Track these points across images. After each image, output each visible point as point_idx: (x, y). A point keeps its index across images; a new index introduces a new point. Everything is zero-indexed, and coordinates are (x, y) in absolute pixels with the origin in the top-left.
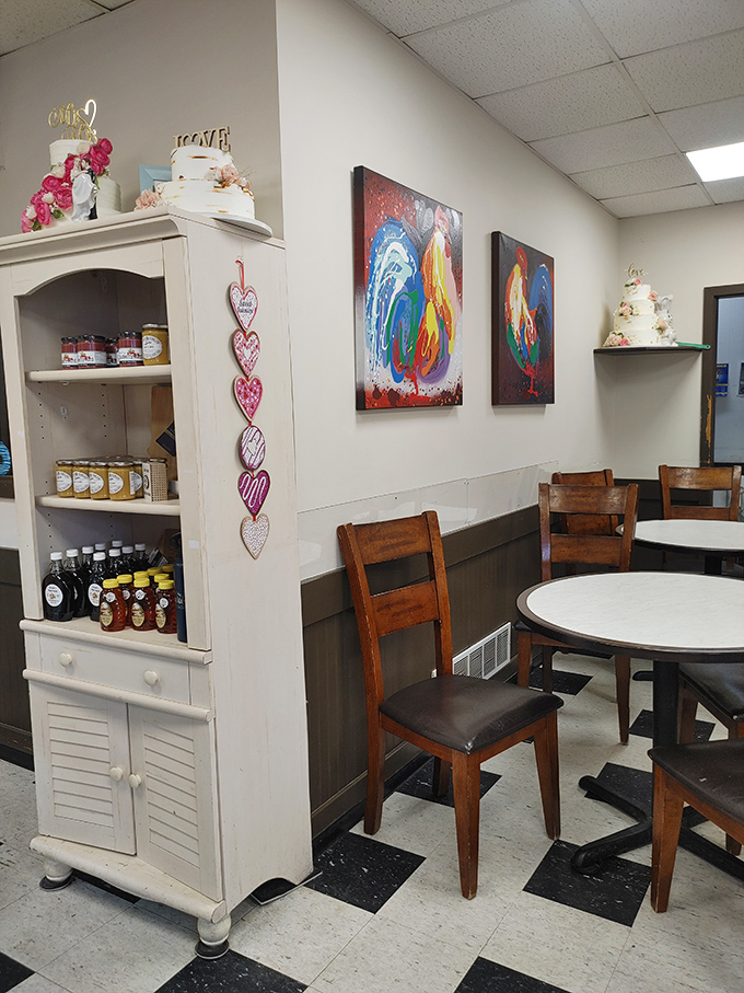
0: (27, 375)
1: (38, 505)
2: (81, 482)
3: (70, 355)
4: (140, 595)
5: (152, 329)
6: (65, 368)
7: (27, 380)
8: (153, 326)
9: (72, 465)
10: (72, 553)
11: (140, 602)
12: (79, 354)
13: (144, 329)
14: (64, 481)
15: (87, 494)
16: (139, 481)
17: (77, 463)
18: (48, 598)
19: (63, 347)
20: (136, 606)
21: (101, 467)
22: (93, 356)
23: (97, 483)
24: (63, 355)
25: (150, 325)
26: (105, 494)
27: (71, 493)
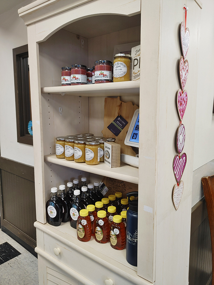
0: (42, 89)
1: (45, 161)
2: (69, 151)
3: (67, 78)
4: (101, 223)
5: (120, 57)
6: (63, 85)
7: (43, 93)
8: (122, 55)
9: (64, 141)
10: (62, 187)
11: (100, 227)
12: (72, 76)
13: (115, 58)
14: (60, 150)
15: (72, 158)
16: (102, 153)
17: (67, 140)
18: (49, 213)
19: (62, 73)
20: (98, 229)
21: (81, 144)
22: (80, 77)
23: (78, 153)
24: (62, 78)
25: (119, 55)
26: (83, 160)
27: (63, 156)
